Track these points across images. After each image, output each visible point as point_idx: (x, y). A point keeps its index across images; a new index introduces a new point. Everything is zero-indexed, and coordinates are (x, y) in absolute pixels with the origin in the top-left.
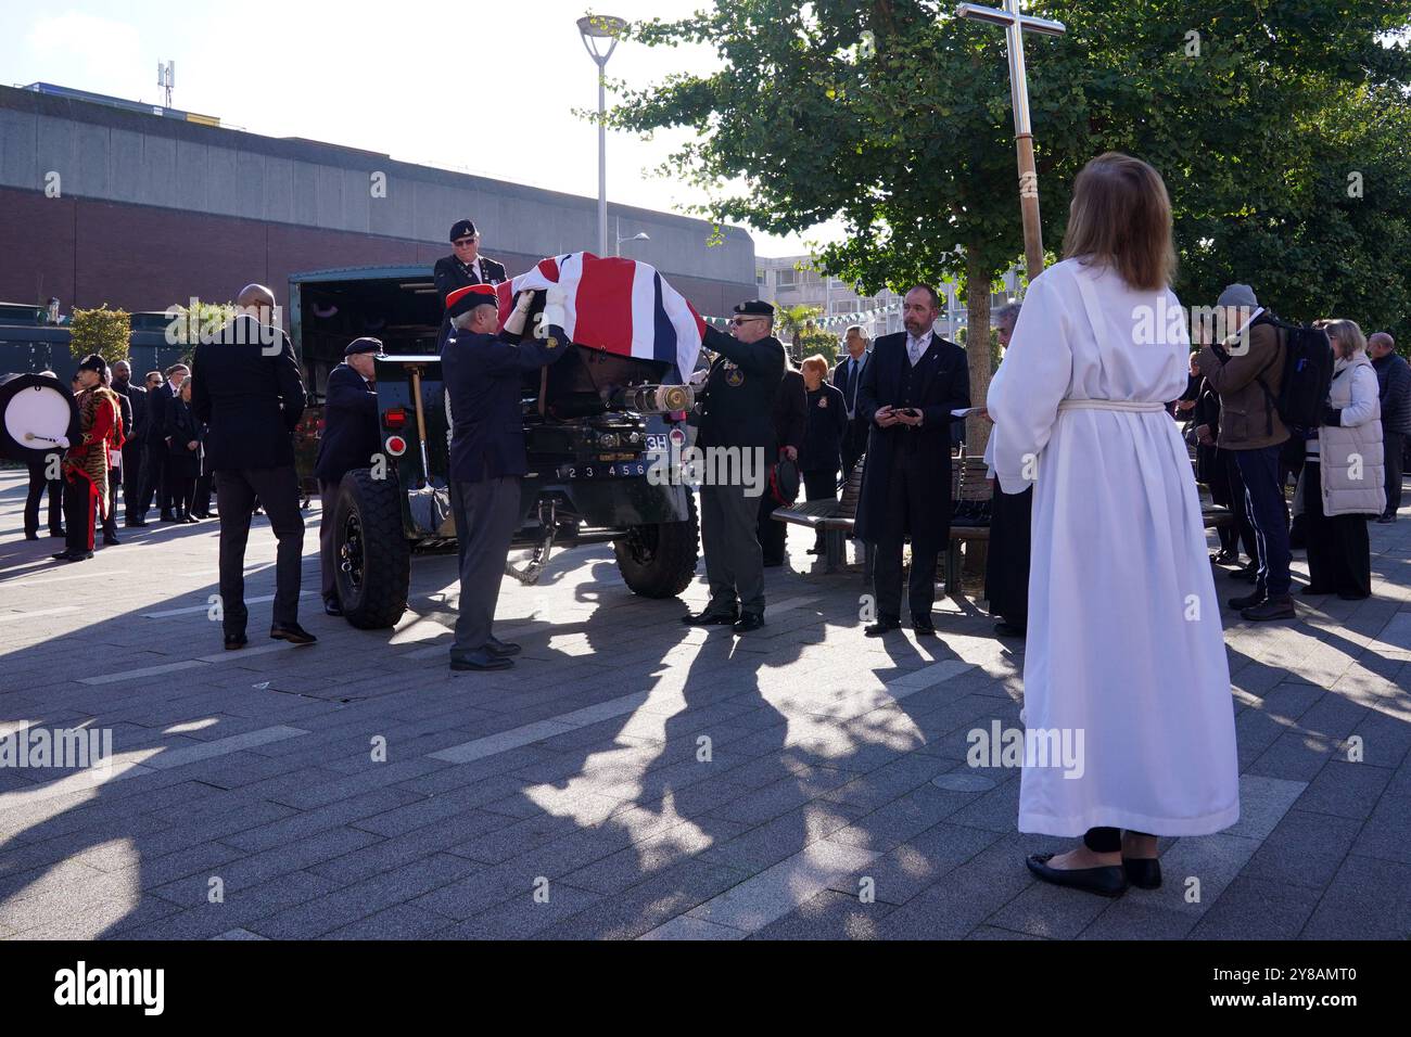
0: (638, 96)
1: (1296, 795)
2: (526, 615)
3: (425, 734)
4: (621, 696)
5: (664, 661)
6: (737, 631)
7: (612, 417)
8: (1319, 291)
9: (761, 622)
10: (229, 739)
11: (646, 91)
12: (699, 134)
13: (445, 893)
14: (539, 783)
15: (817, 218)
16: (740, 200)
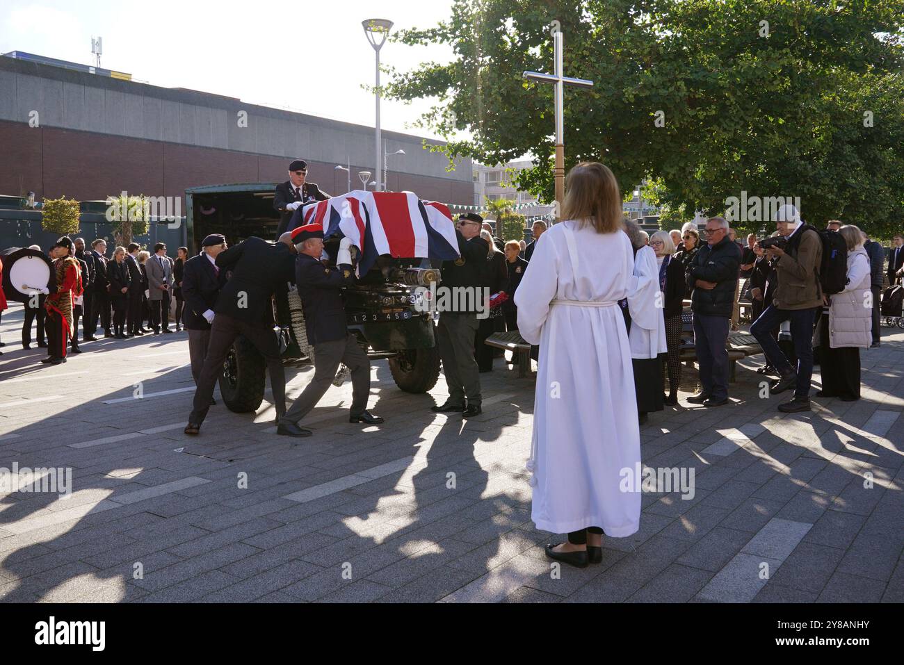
0: (402, 77)
1: (805, 532)
2: (335, 404)
3: (280, 484)
4: (396, 459)
5: (421, 436)
6: (465, 417)
7: (389, 286)
8: (834, 198)
9: (480, 411)
10: (164, 485)
11: (408, 73)
12: (441, 100)
13: (300, 584)
14: (351, 516)
15: (515, 155)
16: (466, 143)
